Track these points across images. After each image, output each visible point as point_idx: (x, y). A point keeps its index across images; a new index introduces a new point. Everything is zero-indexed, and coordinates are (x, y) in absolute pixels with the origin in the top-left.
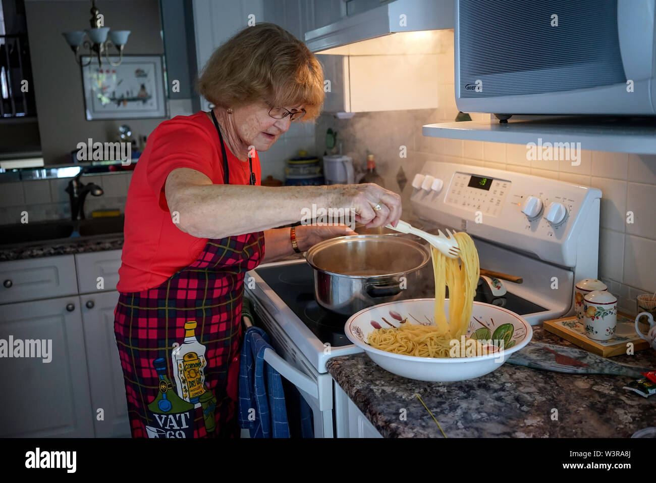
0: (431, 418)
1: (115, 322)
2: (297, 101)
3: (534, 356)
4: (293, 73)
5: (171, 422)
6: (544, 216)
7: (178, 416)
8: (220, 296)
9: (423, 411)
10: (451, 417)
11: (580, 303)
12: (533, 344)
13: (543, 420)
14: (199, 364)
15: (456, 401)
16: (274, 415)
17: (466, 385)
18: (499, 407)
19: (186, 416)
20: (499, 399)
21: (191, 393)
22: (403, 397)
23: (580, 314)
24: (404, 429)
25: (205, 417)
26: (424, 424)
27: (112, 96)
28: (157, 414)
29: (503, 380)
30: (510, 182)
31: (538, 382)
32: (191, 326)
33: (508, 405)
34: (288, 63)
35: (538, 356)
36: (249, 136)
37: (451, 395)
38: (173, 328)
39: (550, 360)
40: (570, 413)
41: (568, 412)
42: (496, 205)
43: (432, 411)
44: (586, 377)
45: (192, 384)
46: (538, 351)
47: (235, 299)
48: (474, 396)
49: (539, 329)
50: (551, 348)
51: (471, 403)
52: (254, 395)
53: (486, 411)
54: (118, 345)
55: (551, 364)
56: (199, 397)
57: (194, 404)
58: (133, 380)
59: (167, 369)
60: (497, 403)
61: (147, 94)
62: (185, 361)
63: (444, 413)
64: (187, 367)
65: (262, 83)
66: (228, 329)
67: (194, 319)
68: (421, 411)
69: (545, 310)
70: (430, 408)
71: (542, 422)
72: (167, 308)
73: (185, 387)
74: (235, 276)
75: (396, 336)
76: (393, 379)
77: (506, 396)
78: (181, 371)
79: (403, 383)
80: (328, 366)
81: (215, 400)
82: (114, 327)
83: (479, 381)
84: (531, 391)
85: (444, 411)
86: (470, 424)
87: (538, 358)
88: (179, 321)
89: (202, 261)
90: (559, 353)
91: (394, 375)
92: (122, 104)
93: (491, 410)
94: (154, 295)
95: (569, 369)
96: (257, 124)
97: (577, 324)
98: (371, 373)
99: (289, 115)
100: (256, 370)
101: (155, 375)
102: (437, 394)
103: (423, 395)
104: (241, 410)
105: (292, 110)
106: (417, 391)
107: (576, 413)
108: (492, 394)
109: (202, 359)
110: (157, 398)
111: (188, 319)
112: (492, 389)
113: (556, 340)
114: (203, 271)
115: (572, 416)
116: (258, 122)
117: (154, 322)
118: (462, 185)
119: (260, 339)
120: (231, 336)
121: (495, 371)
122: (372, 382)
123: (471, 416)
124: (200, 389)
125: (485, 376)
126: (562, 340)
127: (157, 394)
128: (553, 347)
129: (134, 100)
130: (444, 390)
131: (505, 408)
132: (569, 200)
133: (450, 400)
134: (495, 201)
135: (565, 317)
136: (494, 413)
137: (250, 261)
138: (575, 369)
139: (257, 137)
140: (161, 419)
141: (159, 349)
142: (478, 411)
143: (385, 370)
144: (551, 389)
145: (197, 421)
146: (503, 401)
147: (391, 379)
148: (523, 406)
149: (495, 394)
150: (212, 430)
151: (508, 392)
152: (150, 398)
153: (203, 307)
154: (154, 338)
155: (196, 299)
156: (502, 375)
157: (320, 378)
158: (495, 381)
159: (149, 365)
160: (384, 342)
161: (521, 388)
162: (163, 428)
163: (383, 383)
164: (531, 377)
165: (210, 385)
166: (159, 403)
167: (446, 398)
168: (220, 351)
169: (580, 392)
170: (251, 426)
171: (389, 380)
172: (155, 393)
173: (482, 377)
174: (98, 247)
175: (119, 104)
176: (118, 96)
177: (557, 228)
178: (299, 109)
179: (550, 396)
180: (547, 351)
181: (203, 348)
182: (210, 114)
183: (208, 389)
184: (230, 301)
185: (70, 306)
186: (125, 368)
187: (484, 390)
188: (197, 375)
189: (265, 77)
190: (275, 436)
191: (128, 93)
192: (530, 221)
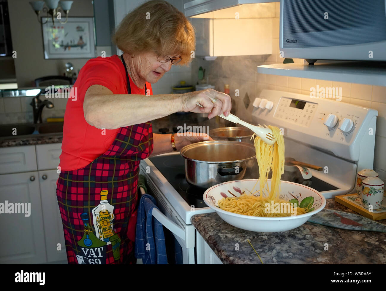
0: (256, 255)
1: (57, 189)
2: (175, 52)
3: (326, 218)
4: (174, 34)
5: (92, 253)
6: (339, 127)
7: (96, 249)
8: (123, 175)
9: (251, 250)
10: (269, 254)
11: (360, 185)
12: (327, 211)
13: (329, 259)
14: (110, 217)
15: (273, 245)
16: (158, 250)
17: (280, 235)
18: (301, 249)
19: (101, 249)
20: (302, 244)
21: (105, 235)
22: (239, 241)
23: (360, 192)
24: (238, 261)
25: (113, 251)
26: (251, 258)
27: (61, 44)
28: (83, 247)
29: (305, 233)
30: (318, 104)
31: (328, 235)
32: (104, 193)
33: (307, 249)
34: (171, 26)
35: (330, 218)
36: (144, 73)
37: (270, 241)
38: (93, 194)
39: (337, 221)
40: (347, 255)
41: (346, 254)
42: (308, 119)
43: (257, 250)
44: (360, 233)
45: (105, 229)
46: (330, 215)
47: (133, 177)
48: (285, 242)
49: (332, 201)
50: (339, 214)
51: (283, 247)
52: (146, 237)
53: (292, 251)
54: (59, 203)
55: (338, 223)
56: (110, 238)
57: (106, 242)
58: (68, 226)
59: (89, 219)
60: (300, 247)
61: (83, 43)
62: (101, 215)
63: (264, 252)
64: (102, 219)
65: (154, 39)
66: (128, 196)
67: (107, 189)
68: (250, 250)
69: (337, 189)
70: (256, 249)
71: (329, 260)
72: (89, 181)
73: (101, 231)
74: (133, 162)
75: (236, 203)
76: (233, 230)
77: (306, 243)
78: (98, 221)
79: (240, 232)
80: (192, 220)
81: (120, 240)
82: (57, 193)
83: (289, 233)
84: (323, 240)
85: (265, 251)
86: (281, 260)
87: (330, 220)
88: (97, 190)
89: (111, 151)
90: (344, 217)
91: (234, 227)
92: (67, 49)
93: (296, 252)
94: (81, 173)
95: (349, 227)
96: (150, 65)
97: (357, 198)
98: (220, 225)
99: (170, 61)
100: (147, 221)
101: (82, 223)
102: (261, 240)
103: (252, 240)
104: (137, 246)
105: (173, 57)
106: (248, 237)
107: (351, 255)
108: (297, 241)
109: (112, 214)
110: (83, 238)
111: (103, 189)
112: (297, 238)
113: (342, 208)
114: (113, 158)
115: (349, 257)
116: (150, 64)
117: (81, 190)
118: (286, 106)
119: (150, 202)
120: (130, 200)
121: (300, 226)
122: (220, 231)
123: (282, 254)
124: (110, 233)
125: (294, 230)
126: (346, 208)
127: (83, 235)
128: (340, 213)
129: (75, 46)
130: (266, 238)
131: (305, 250)
132: (356, 117)
133: (269, 244)
134: (307, 116)
135: (350, 194)
136: (297, 253)
137: (143, 154)
138: (353, 227)
139: (149, 74)
140: (85, 251)
141: (84, 207)
142: (287, 251)
143: (229, 224)
144: (336, 240)
145: (108, 253)
146: (304, 246)
147: (232, 230)
148: (317, 249)
149: (299, 241)
150: (118, 259)
151: (308, 240)
152: (79, 237)
153: (112, 182)
154: (81, 200)
155: (108, 176)
156: (305, 229)
157: (187, 227)
158: (300, 233)
159: (78, 217)
160: (228, 206)
161: (316, 238)
162: (87, 257)
163: (227, 232)
164: (324, 232)
165: (117, 231)
166: (85, 241)
167: (266, 242)
168: (123, 209)
169: (355, 242)
170: (143, 257)
171: (230, 230)
172: (82, 235)
173: (291, 230)
174: (50, 141)
175: (65, 49)
176: (65, 44)
177: (347, 135)
178: (177, 57)
179: (335, 243)
180: (336, 215)
181: (112, 207)
182: (121, 57)
183: (115, 233)
184: (130, 178)
185: (32, 178)
186: (63, 218)
187: (292, 238)
188: (108, 224)
189: (156, 35)
190: (159, 263)
191: (71, 42)
192: (329, 130)
